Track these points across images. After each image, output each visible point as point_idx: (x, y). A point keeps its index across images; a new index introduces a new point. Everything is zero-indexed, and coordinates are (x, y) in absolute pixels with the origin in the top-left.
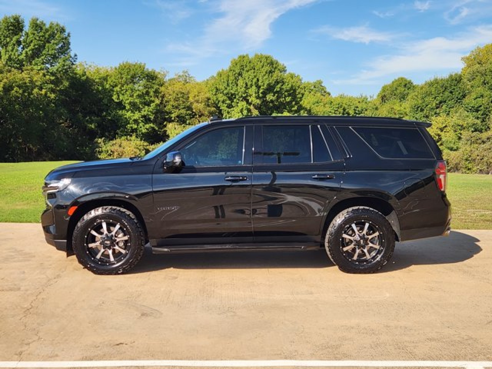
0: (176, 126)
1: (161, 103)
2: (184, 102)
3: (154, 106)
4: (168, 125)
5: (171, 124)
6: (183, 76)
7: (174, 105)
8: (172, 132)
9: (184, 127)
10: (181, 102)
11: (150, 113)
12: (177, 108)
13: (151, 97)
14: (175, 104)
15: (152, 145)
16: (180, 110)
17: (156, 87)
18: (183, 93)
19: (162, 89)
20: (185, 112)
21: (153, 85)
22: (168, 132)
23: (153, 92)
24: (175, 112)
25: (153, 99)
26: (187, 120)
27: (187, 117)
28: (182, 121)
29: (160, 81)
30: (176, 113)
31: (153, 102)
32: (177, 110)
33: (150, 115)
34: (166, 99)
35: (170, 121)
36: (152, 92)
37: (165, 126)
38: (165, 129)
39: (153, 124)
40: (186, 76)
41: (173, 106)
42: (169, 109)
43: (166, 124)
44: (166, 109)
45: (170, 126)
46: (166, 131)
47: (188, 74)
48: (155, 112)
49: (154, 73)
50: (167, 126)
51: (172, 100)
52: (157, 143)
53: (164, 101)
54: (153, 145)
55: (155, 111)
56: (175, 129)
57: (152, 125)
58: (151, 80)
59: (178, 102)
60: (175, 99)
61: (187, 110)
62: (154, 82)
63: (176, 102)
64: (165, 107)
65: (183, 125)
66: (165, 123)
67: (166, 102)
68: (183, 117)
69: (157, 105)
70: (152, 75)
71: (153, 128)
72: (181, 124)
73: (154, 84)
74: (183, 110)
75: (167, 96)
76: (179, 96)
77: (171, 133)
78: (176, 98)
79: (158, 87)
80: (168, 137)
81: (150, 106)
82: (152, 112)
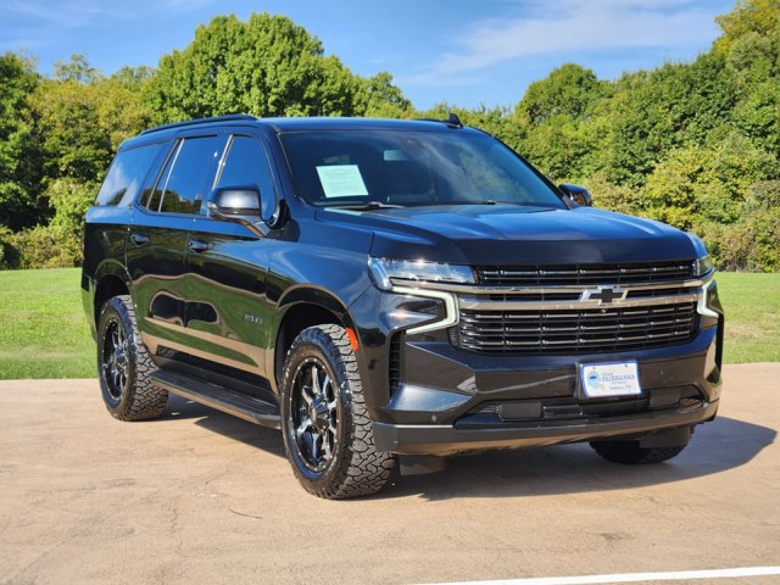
0: (72, 186)
1: (33, 133)
2: (88, 129)
3: (18, 139)
4: (50, 184)
5: (58, 182)
7: (64, 135)
8: (64, 201)
9: (91, 187)
10: (82, 129)
11: (7, 157)
12: (71, 142)
13: (8, 118)
14: (70, 133)
15: (15, 232)
16: (78, 147)
17: (18, 93)
18: (86, 108)
19: (30, 98)
20: (92, 152)
21: (10, 90)
22: (54, 201)
23: (13, 105)
24: (69, 153)
25: (12, 122)
26: (97, 170)
27: (96, 163)
28: (84, 175)
29: (28, 81)
30: (72, 155)
31: (14, 129)
32: (73, 148)
33: (8, 161)
34: (43, 122)
35: (54, 172)
36: (10, 106)
37: (45, 187)
38: (45, 194)
39: (15, 181)
41: (62, 138)
42: (53, 145)
43: (47, 183)
44: (48, 146)
45: (57, 185)
46: (48, 198)
48: (19, 154)
49: (13, 60)
50: (50, 187)
51: (59, 124)
52: (27, 227)
53: (40, 127)
54: (19, 234)
55: (20, 151)
56: (70, 192)
57: (12, 185)
58: (6, 79)
59: (75, 128)
60: (66, 123)
61: (97, 148)
62: (13, 82)
63: (71, 129)
64: (43, 140)
65: (88, 183)
66: (44, 179)
67: (46, 128)
68: (86, 163)
69: (25, 137)
70: (6, 67)
71: (16, 193)
72: (83, 182)
73: (13, 86)
74: (87, 148)
75: (46, 113)
76: (76, 115)
77: (62, 203)
78: (68, 119)
79: (23, 93)
80: (53, 212)
81: (7, 140)
82: (11, 155)
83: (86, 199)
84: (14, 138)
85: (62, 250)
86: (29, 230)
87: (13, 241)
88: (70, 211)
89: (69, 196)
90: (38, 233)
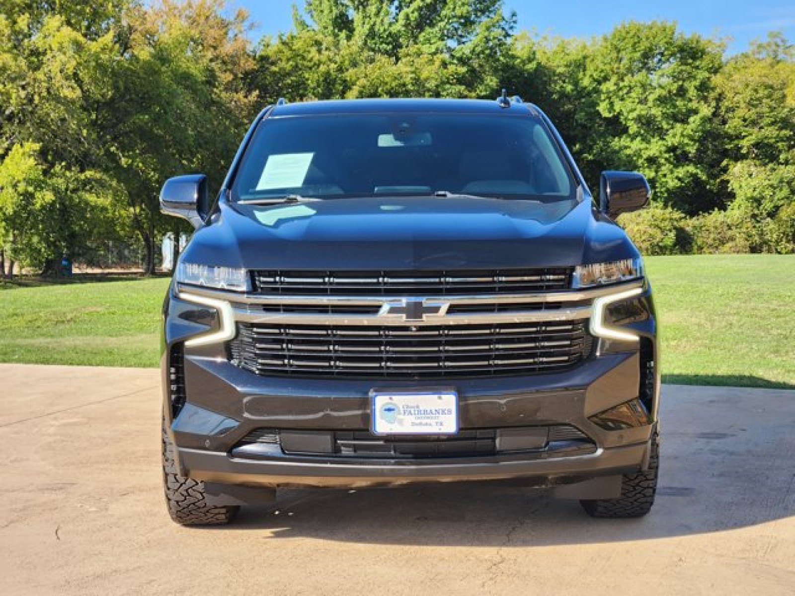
0: (753, 169)
1: (715, 114)
2: (772, 109)
3: (698, 122)
4: (731, 167)
5: (739, 164)
6: (769, 45)
7: (746, 117)
8: (743, 184)
9: (774, 170)
10: (766, 109)
11: (686, 141)
12: (754, 123)
13: (690, 100)
14: (752, 114)
15: (692, 216)
16: (761, 128)
17: (702, 75)
18: (772, 87)
19: (716, 80)
20: (775, 133)
21: (695, 72)
22: (733, 185)
23: (696, 87)
24: (751, 134)
25: (694, 105)
26: (780, 152)
27: (780, 144)
28: (766, 157)
29: (712, 62)
30: (753, 137)
31: (695, 112)
32: (756, 130)
33: (687, 145)
34: (726, 104)
35: (738, 156)
36: (693, 88)
37: (725, 170)
38: (725, 177)
39: (695, 164)
40: (778, 46)
41: (745, 120)
42: (735, 127)
43: (727, 165)
44: (729, 128)
45: (737, 169)
46: (728, 182)
47: (783, 41)
48: (700, 137)
49: (698, 42)
50: (730, 170)
51: (743, 105)
52: (704, 212)
53: (723, 109)
54: (695, 218)
55: (700, 134)
56: (751, 175)
57: (691, 169)
58: (690, 61)
59: (758, 109)
60: (749, 104)
61: (781, 129)
62: (698, 63)
63: (754, 110)
64: (724, 122)
65: (771, 165)
66: (724, 163)
67: (729, 110)
68: (770, 146)
69: (706, 120)
70: (691, 48)
71: (694, 176)
72: (765, 165)
73: (697, 68)
74: (770, 129)
75: (729, 95)
76: (760, 94)
77: (741, 187)
78: (752, 99)
79: (707, 75)
80: (732, 196)
81: (688, 123)
82: (691, 138)
83: (767, 182)
84: (694, 120)
85: (738, 235)
86: (706, 214)
87: (688, 226)
88: (749, 195)
89: (749, 179)
90: (716, 217)
